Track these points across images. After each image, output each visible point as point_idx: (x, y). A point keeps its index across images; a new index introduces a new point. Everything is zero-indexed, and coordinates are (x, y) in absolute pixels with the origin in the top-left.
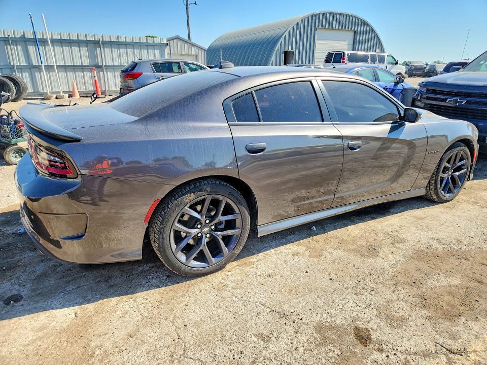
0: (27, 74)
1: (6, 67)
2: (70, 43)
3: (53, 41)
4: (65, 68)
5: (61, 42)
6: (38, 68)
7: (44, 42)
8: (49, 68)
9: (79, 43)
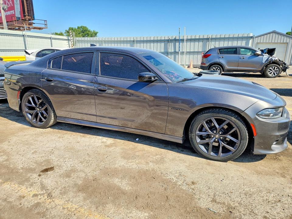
0: (173, 56)
1: (165, 52)
2: (195, 40)
3: (188, 40)
4: (189, 53)
5: (191, 40)
6: (178, 53)
7: (183, 40)
8: (183, 53)
9: (199, 40)
